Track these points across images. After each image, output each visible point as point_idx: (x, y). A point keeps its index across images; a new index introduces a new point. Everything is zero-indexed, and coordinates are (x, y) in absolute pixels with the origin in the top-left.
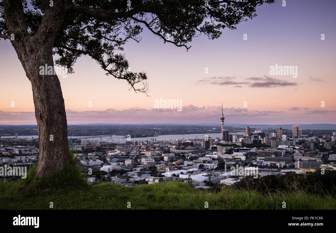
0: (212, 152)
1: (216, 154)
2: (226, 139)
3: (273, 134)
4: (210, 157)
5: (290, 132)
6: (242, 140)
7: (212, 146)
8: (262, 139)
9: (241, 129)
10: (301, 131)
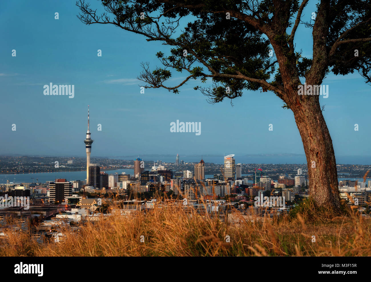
0: (70, 210)
1: (77, 213)
2: (95, 183)
3: (188, 172)
4: (66, 220)
5: (219, 169)
6: (128, 186)
7: (70, 197)
8: (166, 182)
9: (125, 163)
10: (240, 166)
